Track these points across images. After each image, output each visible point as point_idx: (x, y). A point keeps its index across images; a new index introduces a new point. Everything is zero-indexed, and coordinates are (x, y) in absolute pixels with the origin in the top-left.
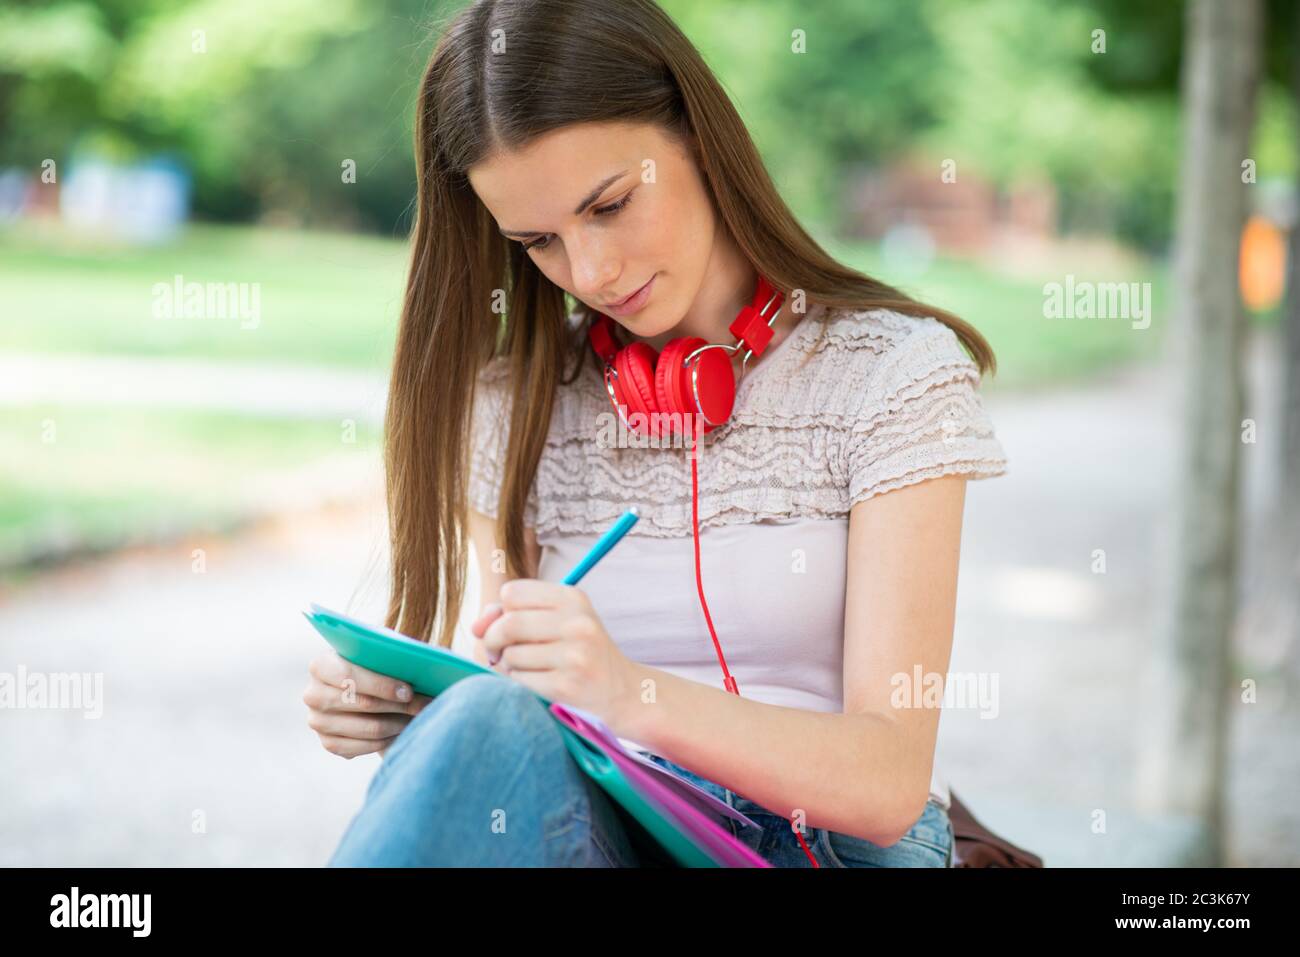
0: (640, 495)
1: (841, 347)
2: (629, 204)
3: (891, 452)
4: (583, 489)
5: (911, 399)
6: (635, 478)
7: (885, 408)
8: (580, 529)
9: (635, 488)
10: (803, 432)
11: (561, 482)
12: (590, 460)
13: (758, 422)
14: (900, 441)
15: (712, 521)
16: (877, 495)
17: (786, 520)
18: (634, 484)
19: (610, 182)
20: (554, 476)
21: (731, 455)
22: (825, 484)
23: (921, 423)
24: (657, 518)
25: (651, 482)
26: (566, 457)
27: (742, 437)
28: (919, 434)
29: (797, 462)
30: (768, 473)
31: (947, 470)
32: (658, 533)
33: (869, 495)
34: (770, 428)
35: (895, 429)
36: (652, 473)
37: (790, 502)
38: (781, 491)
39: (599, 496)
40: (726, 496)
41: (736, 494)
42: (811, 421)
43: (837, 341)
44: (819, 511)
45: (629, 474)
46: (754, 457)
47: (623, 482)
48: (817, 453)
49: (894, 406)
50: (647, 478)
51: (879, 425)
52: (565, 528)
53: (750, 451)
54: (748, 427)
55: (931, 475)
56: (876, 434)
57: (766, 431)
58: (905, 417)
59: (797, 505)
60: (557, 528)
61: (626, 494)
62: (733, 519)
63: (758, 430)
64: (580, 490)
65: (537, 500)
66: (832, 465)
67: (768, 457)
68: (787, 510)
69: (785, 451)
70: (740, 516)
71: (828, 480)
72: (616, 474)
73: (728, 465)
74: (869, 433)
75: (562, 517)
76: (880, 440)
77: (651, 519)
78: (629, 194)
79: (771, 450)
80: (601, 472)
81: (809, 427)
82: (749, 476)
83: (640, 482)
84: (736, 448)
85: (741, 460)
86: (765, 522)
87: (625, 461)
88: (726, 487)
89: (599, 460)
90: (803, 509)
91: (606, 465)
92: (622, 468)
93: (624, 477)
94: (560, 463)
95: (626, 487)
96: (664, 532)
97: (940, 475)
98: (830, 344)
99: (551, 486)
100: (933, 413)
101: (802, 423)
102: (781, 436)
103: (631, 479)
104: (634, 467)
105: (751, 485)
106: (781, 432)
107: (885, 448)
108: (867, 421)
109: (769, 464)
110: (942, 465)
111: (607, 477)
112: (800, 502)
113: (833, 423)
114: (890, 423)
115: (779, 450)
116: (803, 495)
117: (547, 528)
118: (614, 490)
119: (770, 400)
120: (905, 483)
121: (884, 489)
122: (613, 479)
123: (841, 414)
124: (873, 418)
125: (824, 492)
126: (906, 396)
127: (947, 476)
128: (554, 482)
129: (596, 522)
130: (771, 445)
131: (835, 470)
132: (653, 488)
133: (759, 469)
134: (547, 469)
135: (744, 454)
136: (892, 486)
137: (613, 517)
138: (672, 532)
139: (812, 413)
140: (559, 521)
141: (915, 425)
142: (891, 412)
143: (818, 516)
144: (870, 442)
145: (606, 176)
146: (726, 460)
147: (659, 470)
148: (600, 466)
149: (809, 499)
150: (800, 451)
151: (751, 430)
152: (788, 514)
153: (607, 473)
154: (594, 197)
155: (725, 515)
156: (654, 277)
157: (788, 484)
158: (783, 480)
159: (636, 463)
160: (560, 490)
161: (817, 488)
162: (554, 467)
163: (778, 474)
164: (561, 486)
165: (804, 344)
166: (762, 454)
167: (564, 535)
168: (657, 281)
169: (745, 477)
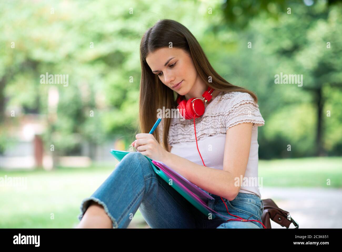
0: (188, 133)
1: (225, 99)
2: (176, 64)
3: (232, 118)
4: (177, 133)
5: (236, 107)
6: (187, 130)
7: (231, 109)
8: (177, 142)
9: (187, 132)
10: (217, 117)
11: (174, 133)
12: (178, 127)
13: (208, 115)
14: (234, 116)
15: (200, 137)
16: (230, 128)
17: (215, 135)
18: (187, 131)
19: (171, 59)
20: (172, 132)
21: (204, 123)
22: (222, 127)
23: (238, 112)
24: (191, 138)
25: (190, 131)
26: (175, 128)
27: (206, 119)
28: (238, 114)
29: (216, 123)
30: (210, 125)
31: (244, 122)
32: (191, 141)
33: (229, 128)
34: (211, 116)
35: (233, 113)
36: (190, 129)
37: (215, 131)
38: (213, 129)
39: (180, 134)
40: (203, 131)
41: (205, 131)
42: (218, 114)
43: (224, 98)
44: (221, 133)
45: (186, 130)
46: (208, 123)
47: (185, 131)
48: (220, 121)
49: (233, 109)
50: (189, 130)
51: (230, 113)
52: (174, 142)
53: (207, 121)
54: (207, 116)
55: (240, 122)
56: (229, 115)
57: (210, 117)
58: (235, 111)
59: (217, 132)
60: (172, 142)
61: (185, 134)
62: (205, 136)
63: (209, 117)
64: (176, 134)
65: (169, 137)
66: (223, 123)
67: (210, 122)
68: (215, 133)
69: (214, 121)
70: (206, 135)
71: (223, 126)
72: (183, 130)
73: (203, 125)
74: (228, 115)
75: (174, 140)
76: (230, 116)
77: (189, 138)
78: (176, 62)
79: (211, 121)
80: (180, 129)
81: (218, 115)
82: (207, 127)
83: (188, 131)
84: (205, 121)
85: (206, 123)
86: (211, 136)
87: (185, 127)
88: (203, 129)
89: (180, 127)
90: (218, 133)
91: (181, 128)
92: (185, 129)
93: (185, 130)
94: (174, 129)
95: (185, 132)
96: (192, 140)
97: (243, 123)
98: (223, 98)
99: (172, 134)
100: (241, 110)
101: (217, 115)
102: (213, 118)
103: (186, 131)
104: (187, 128)
105: (208, 128)
106: (213, 117)
107: (231, 118)
108: (228, 113)
109: (211, 124)
110: (243, 121)
111: (181, 130)
112: (217, 131)
113: (222, 114)
114: (232, 112)
115: (212, 121)
116: (218, 130)
117: (171, 142)
118: (183, 133)
119: (211, 111)
120: (235, 124)
121: (231, 126)
122: (182, 131)
123: (223, 112)
124: (229, 112)
125: (222, 129)
126: (235, 107)
127: (244, 123)
128: (172, 133)
129: (179, 140)
130: (211, 120)
131: (223, 124)
132: (191, 132)
133: (209, 125)
134: (171, 130)
135: (206, 122)
136: (232, 125)
137: (182, 138)
138: (194, 140)
139: (218, 112)
140: (173, 141)
141: (237, 113)
142: (232, 110)
143: (221, 134)
144: (228, 117)
145: (170, 58)
146: (203, 124)
147: (191, 128)
148: (180, 128)
149: (219, 130)
150: (217, 121)
151: (207, 117)
152: (215, 134)
153: (182, 130)
154: (168, 62)
155: (203, 135)
156: (182, 81)
157: (215, 127)
158: (213, 127)
159: (187, 127)
160: (173, 134)
161: (220, 128)
162: (172, 130)
163: (212, 126)
164: (174, 134)
165: (218, 99)
166: (209, 122)
167: (174, 143)
168: (183, 82)
169: (206, 127)
